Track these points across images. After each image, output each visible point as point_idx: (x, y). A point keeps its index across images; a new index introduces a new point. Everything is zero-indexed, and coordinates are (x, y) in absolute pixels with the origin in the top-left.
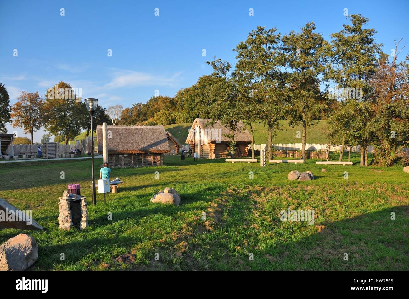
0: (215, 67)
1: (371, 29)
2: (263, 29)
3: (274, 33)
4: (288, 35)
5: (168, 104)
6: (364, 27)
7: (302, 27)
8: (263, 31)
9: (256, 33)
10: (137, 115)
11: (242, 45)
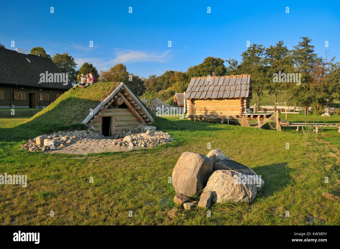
0: (230, 63)
1: (312, 45)
2: (256, 45)
3: (261, 47)
4: (269, 48)
5: (182, 78)
6: (309, 44)
7: (276, 43)
8: (256, 46)
9: (252, 47)
10: (153, 84)
11: (245, 53)
